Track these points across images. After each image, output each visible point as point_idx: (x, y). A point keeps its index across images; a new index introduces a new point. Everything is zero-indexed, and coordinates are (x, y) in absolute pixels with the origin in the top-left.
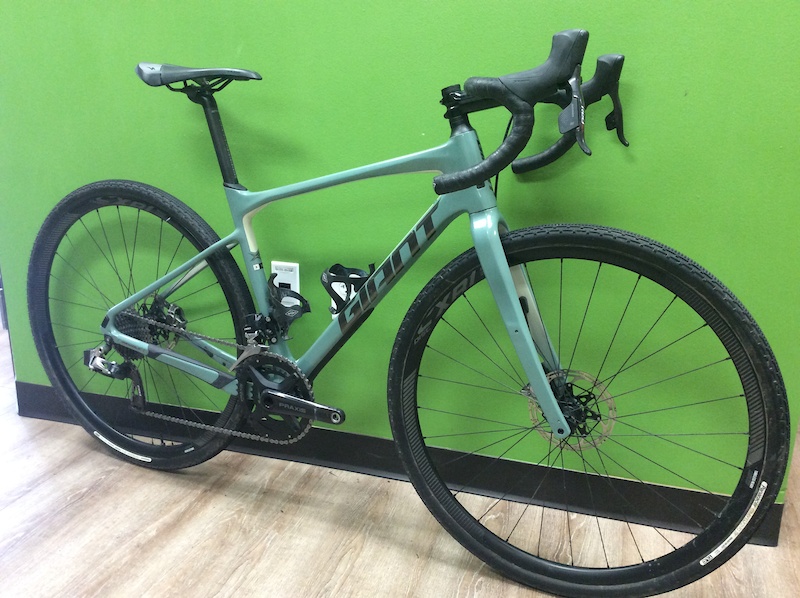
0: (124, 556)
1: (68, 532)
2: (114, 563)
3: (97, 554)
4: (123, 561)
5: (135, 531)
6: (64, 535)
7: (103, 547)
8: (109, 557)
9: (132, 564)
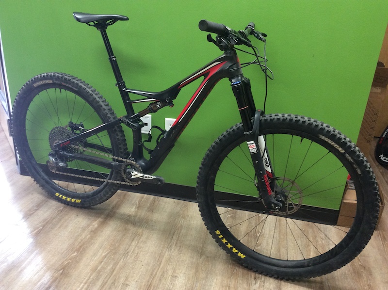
0: (87, 235)
1: (61, 226)
2: (84, 238)
3: (75, 235)
4: (88, 237)
5: (89, 225)
6: (60, 227)
7: (77, 232)
8: (81, 236)
9: (91, 238)
